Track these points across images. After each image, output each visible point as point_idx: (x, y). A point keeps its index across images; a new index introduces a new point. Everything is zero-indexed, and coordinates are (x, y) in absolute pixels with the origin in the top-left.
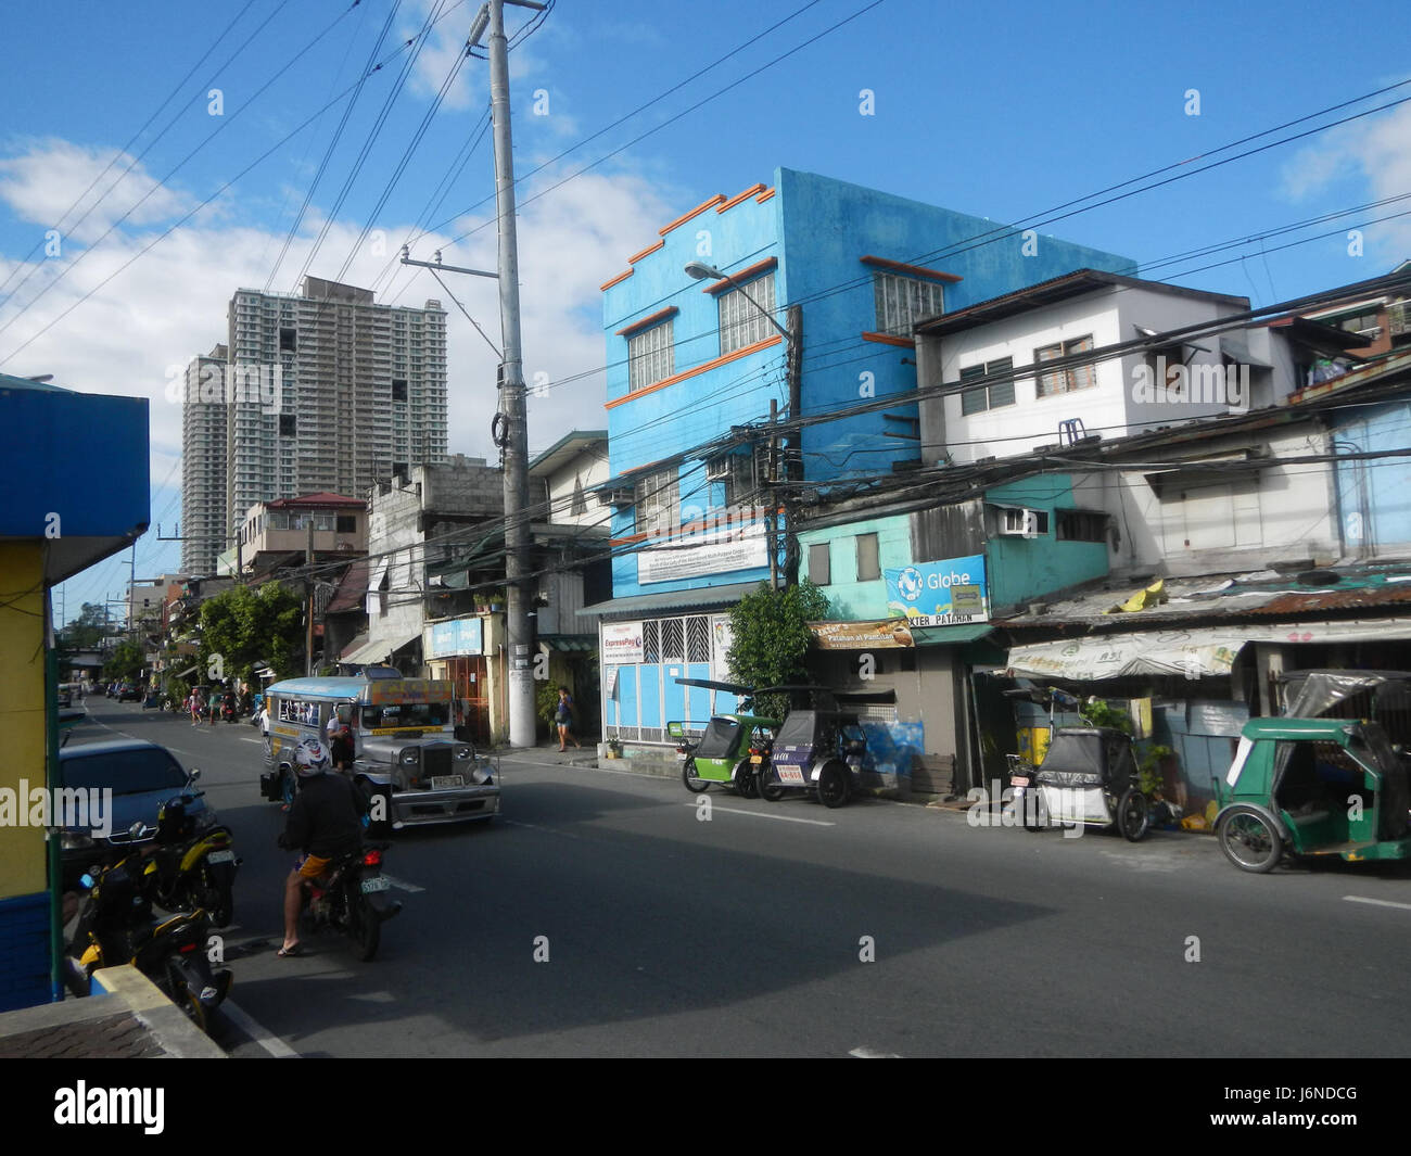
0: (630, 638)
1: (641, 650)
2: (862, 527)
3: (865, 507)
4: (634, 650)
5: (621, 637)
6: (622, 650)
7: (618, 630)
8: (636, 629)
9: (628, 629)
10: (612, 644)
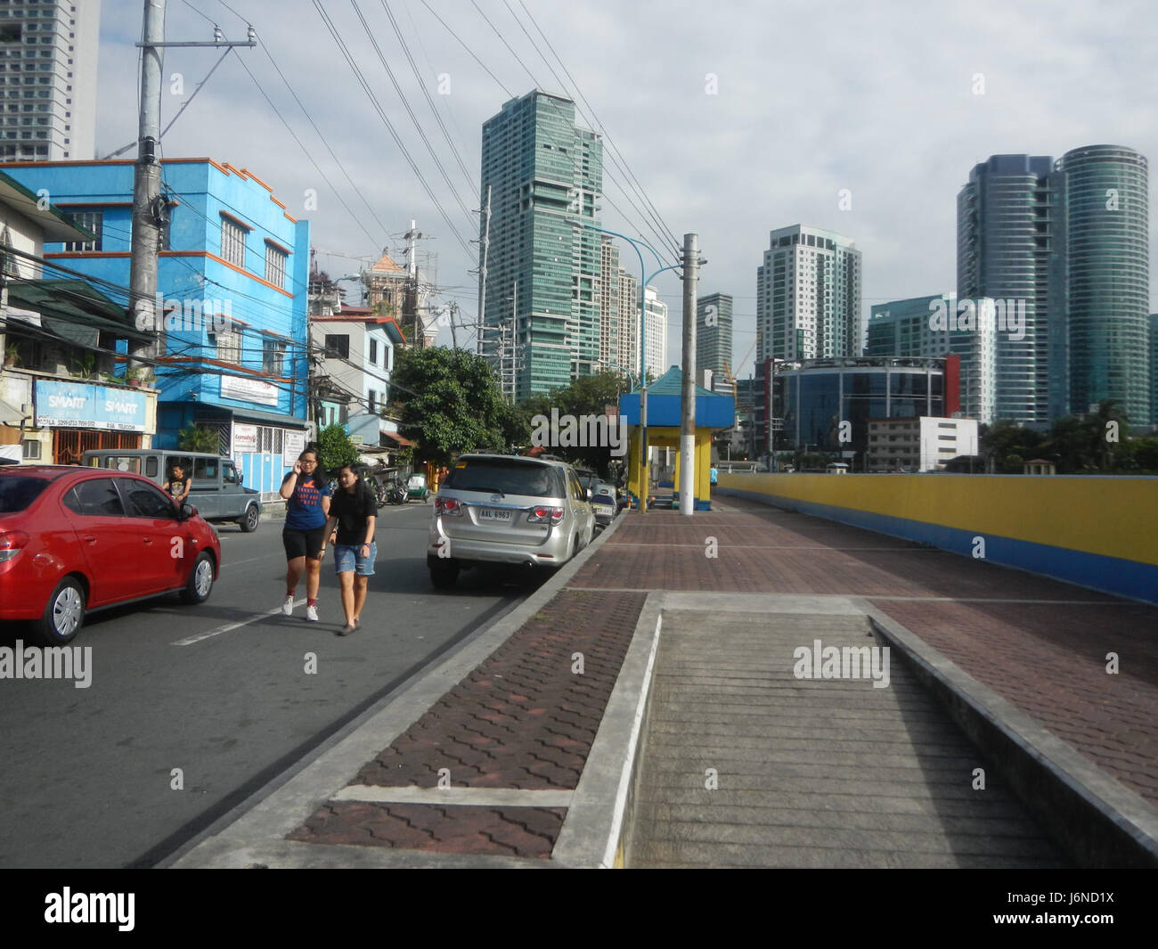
0: (251, 435)
1: (255, 444)
2: (332, 405)
3: (334, 397)
4: (252, 444)
5: (244, 434)
6: (246, 442)
7: (244, 429)
8: (252, 430)
9: (249, 429)
10: (240, 437)
